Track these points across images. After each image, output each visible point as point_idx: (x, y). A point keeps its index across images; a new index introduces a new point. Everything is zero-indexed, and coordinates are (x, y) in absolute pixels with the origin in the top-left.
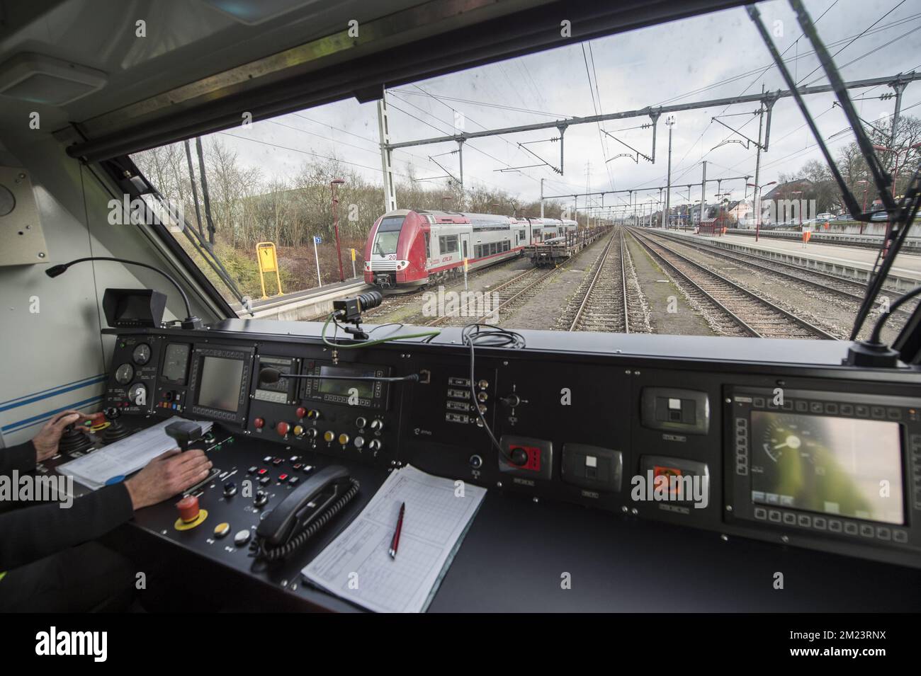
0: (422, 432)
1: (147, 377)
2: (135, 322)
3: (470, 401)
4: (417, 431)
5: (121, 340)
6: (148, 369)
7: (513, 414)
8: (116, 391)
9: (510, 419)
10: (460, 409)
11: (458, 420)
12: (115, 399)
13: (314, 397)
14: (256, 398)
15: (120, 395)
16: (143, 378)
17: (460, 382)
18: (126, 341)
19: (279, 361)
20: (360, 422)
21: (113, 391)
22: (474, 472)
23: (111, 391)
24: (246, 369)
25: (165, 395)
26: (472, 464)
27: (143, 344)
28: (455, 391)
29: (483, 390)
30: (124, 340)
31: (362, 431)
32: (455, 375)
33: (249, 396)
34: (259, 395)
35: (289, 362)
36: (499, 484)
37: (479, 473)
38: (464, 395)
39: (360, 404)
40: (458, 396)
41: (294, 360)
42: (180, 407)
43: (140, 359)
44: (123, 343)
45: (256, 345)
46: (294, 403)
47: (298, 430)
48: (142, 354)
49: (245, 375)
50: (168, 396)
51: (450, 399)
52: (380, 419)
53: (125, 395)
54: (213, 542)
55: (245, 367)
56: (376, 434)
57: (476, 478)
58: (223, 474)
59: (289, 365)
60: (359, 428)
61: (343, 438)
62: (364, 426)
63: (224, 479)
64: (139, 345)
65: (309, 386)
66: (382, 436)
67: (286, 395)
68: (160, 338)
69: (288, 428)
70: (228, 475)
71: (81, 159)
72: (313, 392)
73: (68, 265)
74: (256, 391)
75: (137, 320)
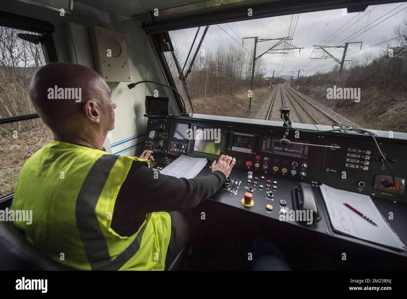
0: (331, 170)
1: (164, 137)
3: (361, 159)
4: (328, 170)
5: (150, 119)
6: (164, 133)
7: (383, 166)
9: (382, 168)
10: (354, 162)
11: (353, 167)
12: (149, 146)
13: (267, 152)
14: (232, 150)
15: (151, 144)
16: (162, 137)
17: (355, 150)
19: (246, 135)
20: (295, 164)
21: (148, 142)
22: (359, 189)
23: (147, 142)
24: (224, 137)
25: (175, 145)
26: (359, 185)
27: (161, 122)
28: (352, 154)
29: (368, 155)
30: (152, 120)
31: (294, 168)
32: (352, 147)
33: (227, 149)
34: (234, 149)
35: (253, 136)
36: (373, 194)
37: (362, 189)
38: (357, 156)
39: (295, 156)
40: (354, 156)
41: (255, 135)
42: (184, 151)
43: (160, 129)
44: (152, 121)
45: (229, 126)
46: (255, 153)
47: (257, 165)
48: (161, 127)
49: (224, 139)
50: (178, 146)
51: (349, 157)
52: (306, 163)
53: (154, 144)
54: (270, 213)
55: (224, 136)
56: (302, 169)
57: (360, 191)
58: (236, 183)
59: (252, 137)
60: (293, 167)
61: (284, 170)
62: (297, 166)
63: (239, 185)
64: (159, 123)
65: (264, 146)
66: (306, 170)
67: (251, 150)
68: (169, 120)
69: (252, 164)
70: (238, 183)
71: (146, 31)
72: (266, 149)
73: (136, 84)
74: (233, 147)
75: (159, 111)
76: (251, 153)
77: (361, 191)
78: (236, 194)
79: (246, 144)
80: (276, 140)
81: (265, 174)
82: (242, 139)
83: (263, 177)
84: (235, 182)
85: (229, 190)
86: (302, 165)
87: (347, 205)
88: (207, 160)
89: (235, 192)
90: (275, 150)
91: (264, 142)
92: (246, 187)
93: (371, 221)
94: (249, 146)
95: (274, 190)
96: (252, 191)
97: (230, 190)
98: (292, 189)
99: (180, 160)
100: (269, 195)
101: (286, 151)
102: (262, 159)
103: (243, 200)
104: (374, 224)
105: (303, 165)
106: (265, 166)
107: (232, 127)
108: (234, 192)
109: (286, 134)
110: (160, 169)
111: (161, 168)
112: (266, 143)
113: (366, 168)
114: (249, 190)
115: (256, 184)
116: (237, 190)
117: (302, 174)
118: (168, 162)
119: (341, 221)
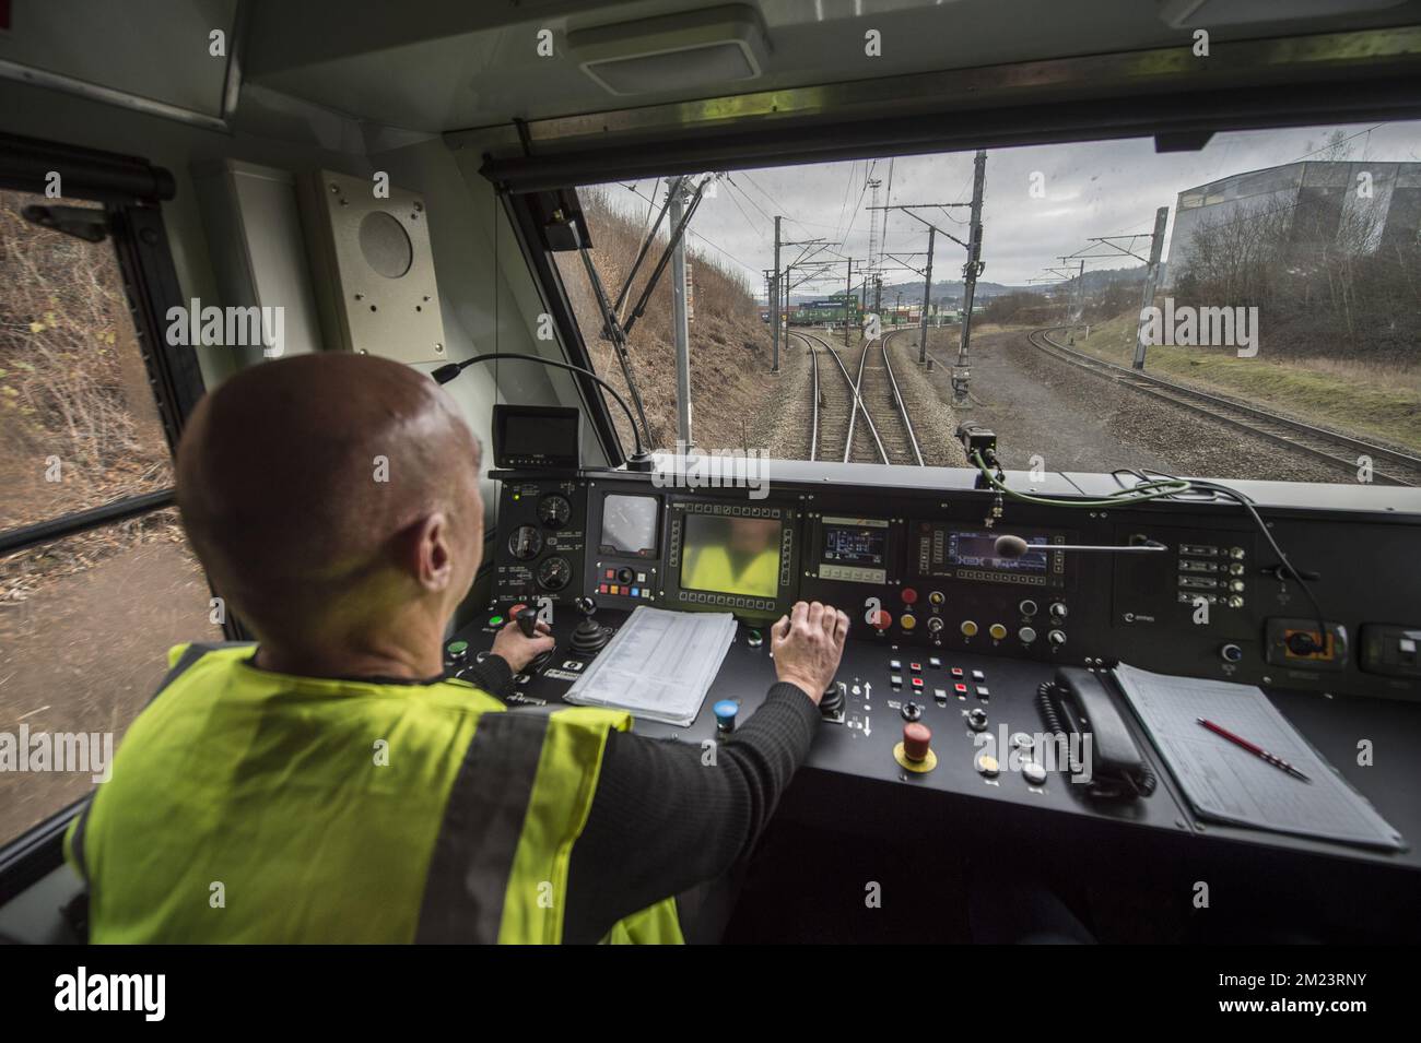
0: (1138, 617)
1: (567, 548)
2: (540, 459)
3: (1220, 576)
4: (1128, 618)
5: (510, 488)
6: (567, 534)
7: (1284, 590)
8: (512, 569)
9: (1280, 597)
10: (1202, 586)
12: (512, 583)
13: (936, 574)
14: (821, 576)
15: (521, 576)
16: (560, 548)
17: (1201, 551)
18: (521, 490)
19: (863, 523)
20: (1029, 608)
21: (507, 570)
22: (1225, 667)
23: (502, 570)
24: (788, 534)
25: (610, 574)
26: (1225, 656)
27: (552, 494)
28: (1192, 562)
29: (1237, 560)
30: (517, 489)
31: (1027, 620)
32: (1192, 542)
33: (801, 573)
34: (826, 572)
35: (885, 524)
36: (1266, 679)
37: (1233, 668)
38: (1208, 567)
39: (1027, 580)
40: (1199, 569)
41: (893, 520)
42: (646, 593)
43: (550, 519)
44: (516, 493)
45: (802, 497)
46: (898, 583)
47: (908, 621)
48: (553, 512)
49: (788, 542)
50: (620, 577)
51: (1186, 573)
52: (1060, 602)
53: (530, 576)
54: (996, 783)
55: (786, 531)
56: (1054, 622)
57: (1229, 674)
58: (856, 690)
59: (885, 528)
60: (1023, 616)
61: (998, 630)
62: (1035, 612)
63: (868, 697)
64: (546, 496)
65: (924, 557)
66: (1065, 624)
67: (884, 572)
68: (583, 484)
69: (890, 618)
70: (863, 690)
71: (496, 185)
72: (934, 566)
73: (463, 365)
74: (821, 566)
75: (542, 456)
76: (884, 582)
77: (1232, 672)
78: (867, 732)
79: (863, 551)
80: (962, 534)
81: (938, 647)
82: (850, 539)
83: (935, 661)
84: (850, 689)
85: (841, 719)
86: (1051, 610)
87: (1206, 725)
88: (734, 619)
89: (864, 726)
90: (963, 566)
91: (925, 542)
92: (892, 704)
93: (1287, 770)
94: (877, 560)
95: (983, 701)
96: (918, 714)
97: (846, 721)
98: (1036, 693)
99: (638, 629)
100: (973, 722)
101: (997, 565)
102: (922, 597)
103: (899, 751)
104: (1300, 777)
105: (1055, 609)
106: (933, 622)
107: (810, 497)
108: (860, 726)
109: (993, 513)
110: (577, 668)
111: (580, 666)
112: (932, 546)
113: (1239, 602)
114: (907, 714)
115: (920, 689)
116: (867, 719)
117: (1053, 638)
118: (598, 639)
119: (1208, 781)
